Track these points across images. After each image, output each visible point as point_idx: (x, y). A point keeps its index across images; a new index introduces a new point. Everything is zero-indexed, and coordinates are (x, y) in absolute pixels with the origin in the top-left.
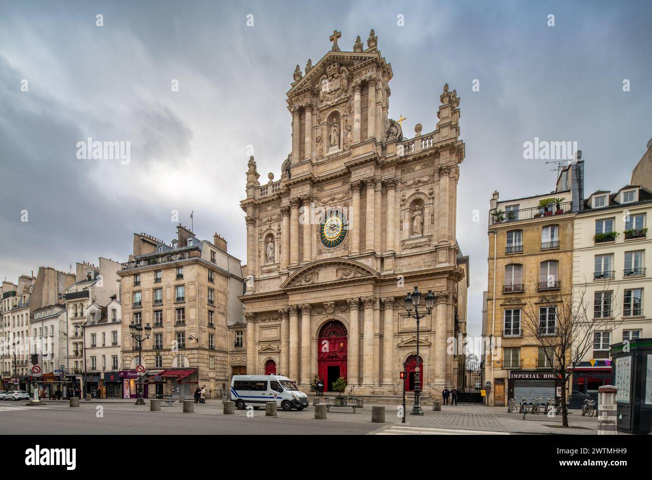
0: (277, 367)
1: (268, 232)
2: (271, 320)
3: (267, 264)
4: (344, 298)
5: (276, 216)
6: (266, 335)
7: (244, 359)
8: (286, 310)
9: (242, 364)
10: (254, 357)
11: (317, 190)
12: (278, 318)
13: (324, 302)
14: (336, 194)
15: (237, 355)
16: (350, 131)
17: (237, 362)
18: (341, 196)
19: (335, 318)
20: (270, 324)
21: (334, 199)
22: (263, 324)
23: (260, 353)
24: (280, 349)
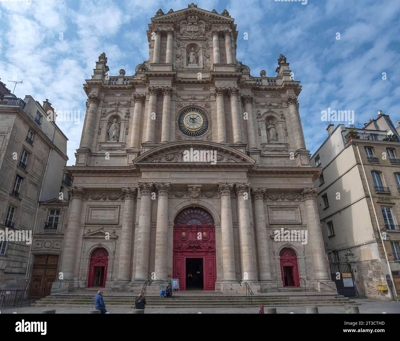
0: (110, 256)
1: (114, 113)
2: (107, 200)
3: (108, 142)
4: (215, 182)
5: (126, 102)
6: (98, 216)
7: (57, 245)
8: (133, 190)
9: (52, 252)
10: (76, 243)
11: (177, 88)
12: (117, 199)
13: (189, 184)
14: (196, 95)
15: (46, 240)
16: (208, 58)
17: (45, 249)
18: (202, 98)
19: (199, 204)
20: (105, 204)
21: (195, 99)
22: (94, 203)
23: (85, 238)
24: (117, 234)
